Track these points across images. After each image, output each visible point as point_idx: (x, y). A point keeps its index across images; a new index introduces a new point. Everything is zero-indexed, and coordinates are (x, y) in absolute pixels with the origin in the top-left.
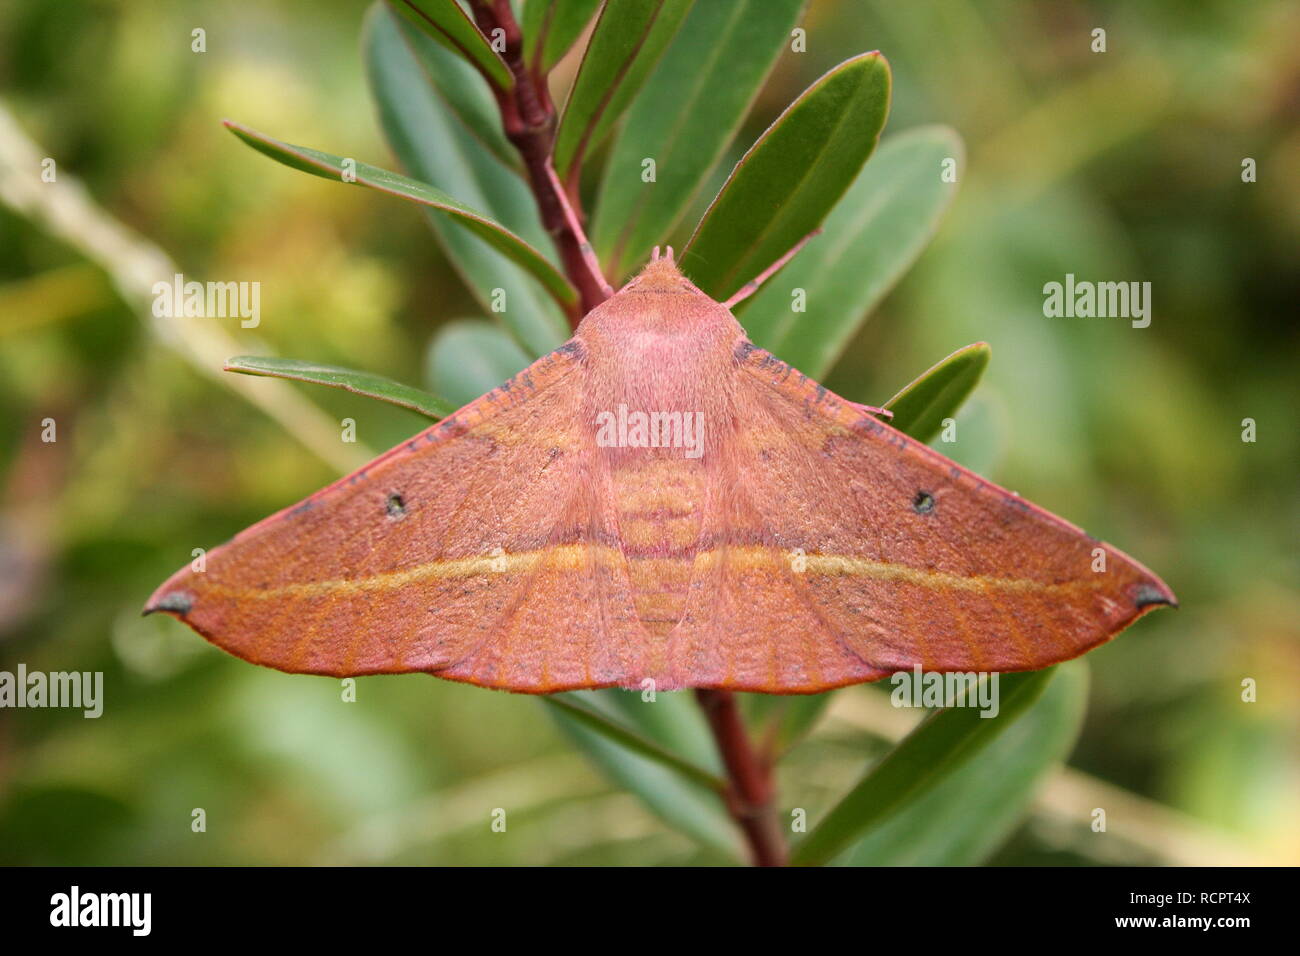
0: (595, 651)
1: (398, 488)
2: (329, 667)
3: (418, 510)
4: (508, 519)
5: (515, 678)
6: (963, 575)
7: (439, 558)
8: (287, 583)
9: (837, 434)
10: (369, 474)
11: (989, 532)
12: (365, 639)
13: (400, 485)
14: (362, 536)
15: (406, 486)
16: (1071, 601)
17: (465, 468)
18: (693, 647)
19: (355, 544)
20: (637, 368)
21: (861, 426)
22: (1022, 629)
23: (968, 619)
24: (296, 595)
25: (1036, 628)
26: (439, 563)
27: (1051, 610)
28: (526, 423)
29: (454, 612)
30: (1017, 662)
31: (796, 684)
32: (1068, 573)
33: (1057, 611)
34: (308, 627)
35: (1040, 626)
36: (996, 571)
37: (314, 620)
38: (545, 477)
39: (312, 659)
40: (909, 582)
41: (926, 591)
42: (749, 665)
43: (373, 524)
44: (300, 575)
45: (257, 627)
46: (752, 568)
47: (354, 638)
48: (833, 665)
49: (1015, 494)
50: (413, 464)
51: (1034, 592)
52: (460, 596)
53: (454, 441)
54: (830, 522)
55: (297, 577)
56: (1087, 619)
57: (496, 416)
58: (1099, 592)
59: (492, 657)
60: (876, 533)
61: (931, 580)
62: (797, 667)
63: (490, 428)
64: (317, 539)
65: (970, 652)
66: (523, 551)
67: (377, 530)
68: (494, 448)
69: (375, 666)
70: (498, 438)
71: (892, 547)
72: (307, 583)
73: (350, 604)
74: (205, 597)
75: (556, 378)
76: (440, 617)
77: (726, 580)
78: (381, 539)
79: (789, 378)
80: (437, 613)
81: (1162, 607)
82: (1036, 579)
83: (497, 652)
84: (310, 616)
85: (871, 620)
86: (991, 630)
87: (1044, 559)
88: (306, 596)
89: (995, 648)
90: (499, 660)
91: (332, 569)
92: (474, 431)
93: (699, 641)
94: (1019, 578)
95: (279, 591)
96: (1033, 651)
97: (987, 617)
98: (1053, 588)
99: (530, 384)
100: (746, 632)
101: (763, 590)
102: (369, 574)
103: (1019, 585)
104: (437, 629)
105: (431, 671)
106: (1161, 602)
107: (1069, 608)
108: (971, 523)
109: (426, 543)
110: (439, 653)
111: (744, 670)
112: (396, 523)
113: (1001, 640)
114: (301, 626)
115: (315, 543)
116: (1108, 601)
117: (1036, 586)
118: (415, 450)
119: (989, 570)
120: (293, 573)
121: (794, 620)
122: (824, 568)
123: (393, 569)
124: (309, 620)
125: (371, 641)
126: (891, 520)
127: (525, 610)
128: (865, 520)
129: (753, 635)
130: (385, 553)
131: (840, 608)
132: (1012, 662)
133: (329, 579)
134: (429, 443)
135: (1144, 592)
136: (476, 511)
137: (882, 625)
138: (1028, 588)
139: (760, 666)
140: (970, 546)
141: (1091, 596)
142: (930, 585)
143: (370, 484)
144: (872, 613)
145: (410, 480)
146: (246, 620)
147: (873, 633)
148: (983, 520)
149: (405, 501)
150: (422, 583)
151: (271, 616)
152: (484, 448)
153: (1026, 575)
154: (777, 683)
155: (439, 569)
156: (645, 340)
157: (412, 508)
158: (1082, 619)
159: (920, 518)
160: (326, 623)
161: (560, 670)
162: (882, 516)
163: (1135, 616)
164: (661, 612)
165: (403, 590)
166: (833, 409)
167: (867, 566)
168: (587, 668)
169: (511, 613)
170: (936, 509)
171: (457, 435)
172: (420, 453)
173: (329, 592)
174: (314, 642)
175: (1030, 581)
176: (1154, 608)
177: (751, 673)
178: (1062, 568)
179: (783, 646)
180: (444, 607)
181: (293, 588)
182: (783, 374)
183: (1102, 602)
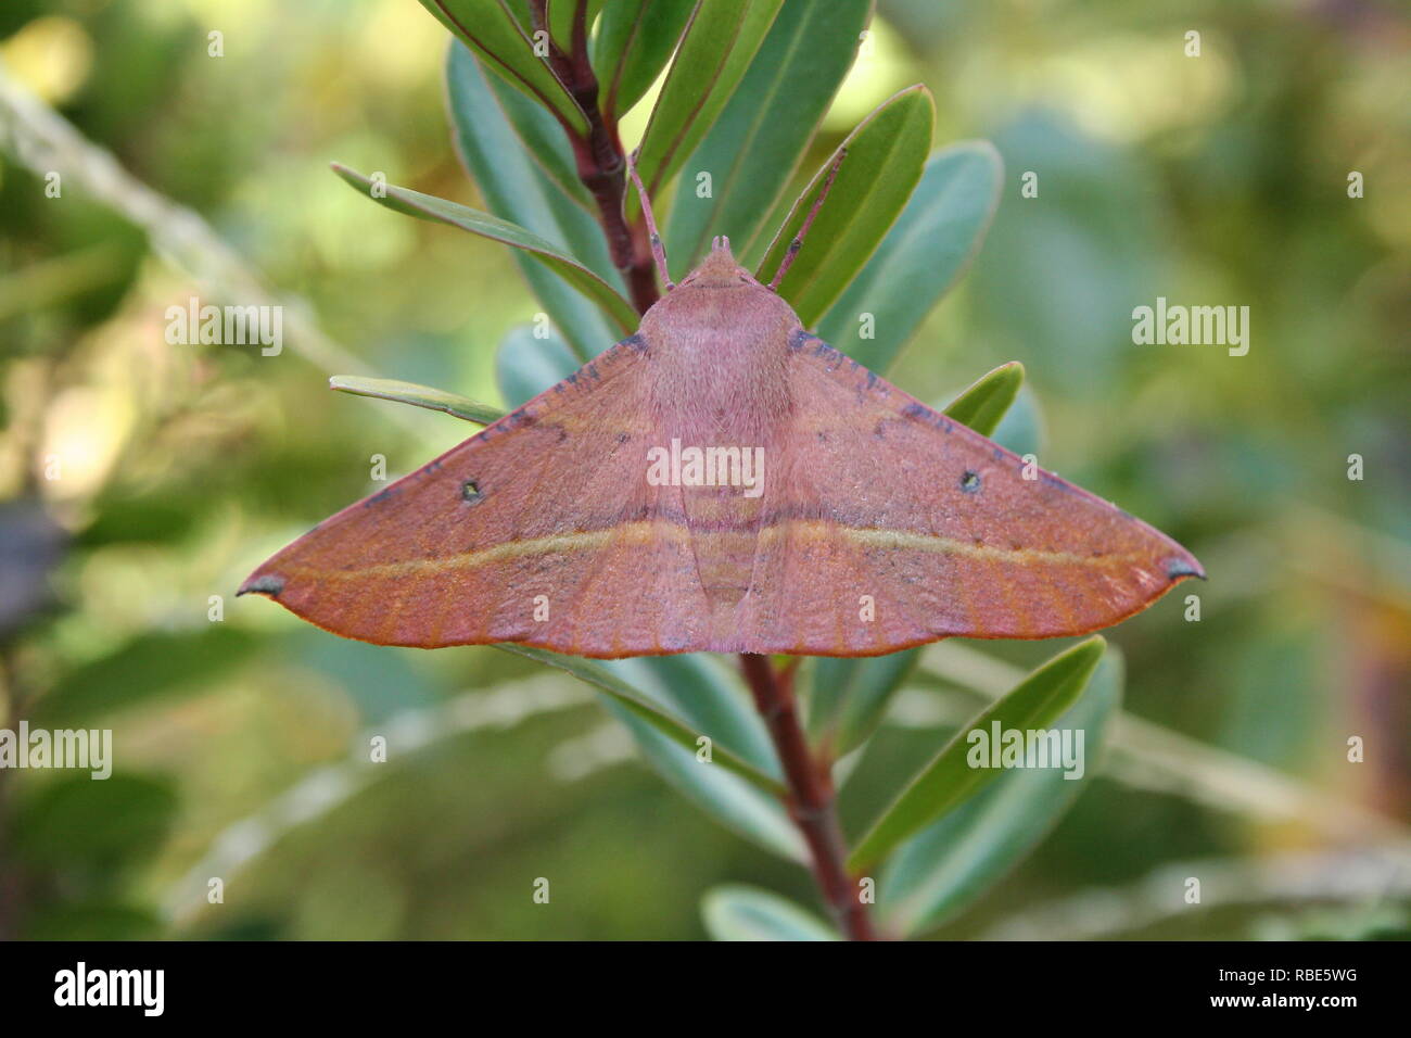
0: (663, 620)
1: (472, 476)
2: (416, 639)
3: (492, 495)
4: (579, 501)
5: (589, 644)
6: (1008, 549)
7: (516, 538)
8: (372, 564)
9: (888, 417)
10: (442, 463)
11: (1032, 509)
12: (448, 613)
13: (473, 473)
14: (439, 520)
15: (480, 473)
16: (1109, 572)
17: (536, 455)
18: (761, 616)
19: (434, 528)
20: (696, 362)
21: (909, 411)
22: (1064, 599)
23: (1014, 589)
24: (380, 575)
25: (1077, 598)
26: (516, 542)
27: (1090, 580)
28: (594, 412)
29: (532, 586)
30: (1061, 628)
31: (861, 647)
32: (1105, 547)
33: (1096, 581)
34: (394, 603)
35: (1081, 595)
36: (1039, 545)
37: (399, 596)
38: (614, 461)
39: (400, 632)
40: (959, 555)
41: (974, 563)
42: (817, 631)
43: (451, 508)
44: (384, 558)
45: (347, 604)
46: (816, 540)
47: (439, 613)
48: (896, 628)
49: (1055, 474)
50: (485, 453)
51: (1074, 564)
52: (537, 572)
53: (523, 430)
54: (884, 498)
55: (380, 558)
56: (1124, 588)
57: (563, 406)
58: (1135, 564)
59: (566, 625)
60: (927, 509)
61: (979, 553)
62: (863, 631)
63: (556, 418)
64: (396, 524)
65: (1017, 619)
66: (597, 529)
67: (455, 514)
68: (563, 436)
69: (461, 637)
70: (567, 427)
71: (941, 522)
72: (391, 563)
73: (433, 582)
74: (294, 579)
75: (621, 369)
76: (520, 592)
77: (791, 552)
78: (458, 522)
79: (842, 365)
80: (516, 588)
81: (1192, 579)
82: (1075, 553)
83: (572, 621)
84: (396, 594)
85: (924, 590)
86: (1036, 599)
87: (1083, 534)
88: (390, 576)
89: (1040, 615)
90: (574, 627)
91: (413, 551)
92: (543, 420)
93: (768, 610)
94: (1060, 551)
95: (365, 572)
96: (1076, 618)
97: (1031, 587)
98: (1092, 561)
99: (596, 375)
100: (813, 600)
101: (827, 560)
102: (449, 553)
103: (1061, 557)
104: (517, 603)
105: (513, 639)
106: (1191, 574)
107: (1108, 578)
108: (1014, 501)
109: (502, 525)
110: (520, 625)
111: (813, 635)
112: (471, 507)
113: (1045, 608)
114: (388, 603)
115: (395, 528)
116: (1143, 573)
117: (1076, 559)
118: (486, 440)
119: (1031, 543)
120: (376, 555)
121: (858, 587)
122: (879, 541)
123: (472, 549)
124: (395, 597)
125: (454, 615)
126: (940, 497)
127: (598, 583)
128: (915, 497)
129: (819, 603)
130: (463, 535)
131: (896, 579)
132: (1056, 628)
133: (410, 560)
134: (499, 433)
135: (1175, 564)
136: (550, 493)
137: (935, 594)
138: (1069, 560)
139: (828, 632)
140: (1014, 521)
141: (1128, 568)
142: (979, 558)
143: (443, 472)
144: (925, 583)
145: (483, 468)
146: (334, 599)
147: (926, 602)
148: (1025, 497)
149: (479, 486)
150: (501, 561)
151: (358, 594)
152: (554, 435)
153: (1066, 548)
154: (845, 646)
155: (517, 548)
156: (704, 336)
157: (486, 493)
158: (1119, 589)
159: (967, 496)
160: (412, 599)
161: (630, 637)
162: (932, 493)
163: (1169, 586)
164: (728, 580)
165: (483, 567)
166: (883, 394)
167: (918, 539)
168: (655, 636)
169: (585, 586)
170: (981, 487)
171: (526, 425)
172: (491, 443)
173: (412, 571)
174: (400, 616)
175: (1071, 553)
176: (1185, 579)
177: (821, 639)
178: (1099, 542)
179: (847, 611)
180: (523, 582)
181: (377, 569)
182: (836, 361)
183: (1137, 573)
